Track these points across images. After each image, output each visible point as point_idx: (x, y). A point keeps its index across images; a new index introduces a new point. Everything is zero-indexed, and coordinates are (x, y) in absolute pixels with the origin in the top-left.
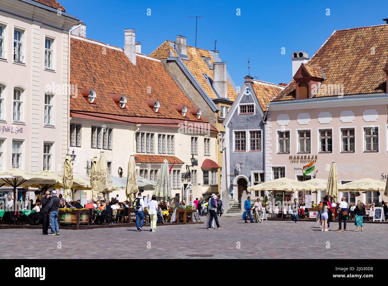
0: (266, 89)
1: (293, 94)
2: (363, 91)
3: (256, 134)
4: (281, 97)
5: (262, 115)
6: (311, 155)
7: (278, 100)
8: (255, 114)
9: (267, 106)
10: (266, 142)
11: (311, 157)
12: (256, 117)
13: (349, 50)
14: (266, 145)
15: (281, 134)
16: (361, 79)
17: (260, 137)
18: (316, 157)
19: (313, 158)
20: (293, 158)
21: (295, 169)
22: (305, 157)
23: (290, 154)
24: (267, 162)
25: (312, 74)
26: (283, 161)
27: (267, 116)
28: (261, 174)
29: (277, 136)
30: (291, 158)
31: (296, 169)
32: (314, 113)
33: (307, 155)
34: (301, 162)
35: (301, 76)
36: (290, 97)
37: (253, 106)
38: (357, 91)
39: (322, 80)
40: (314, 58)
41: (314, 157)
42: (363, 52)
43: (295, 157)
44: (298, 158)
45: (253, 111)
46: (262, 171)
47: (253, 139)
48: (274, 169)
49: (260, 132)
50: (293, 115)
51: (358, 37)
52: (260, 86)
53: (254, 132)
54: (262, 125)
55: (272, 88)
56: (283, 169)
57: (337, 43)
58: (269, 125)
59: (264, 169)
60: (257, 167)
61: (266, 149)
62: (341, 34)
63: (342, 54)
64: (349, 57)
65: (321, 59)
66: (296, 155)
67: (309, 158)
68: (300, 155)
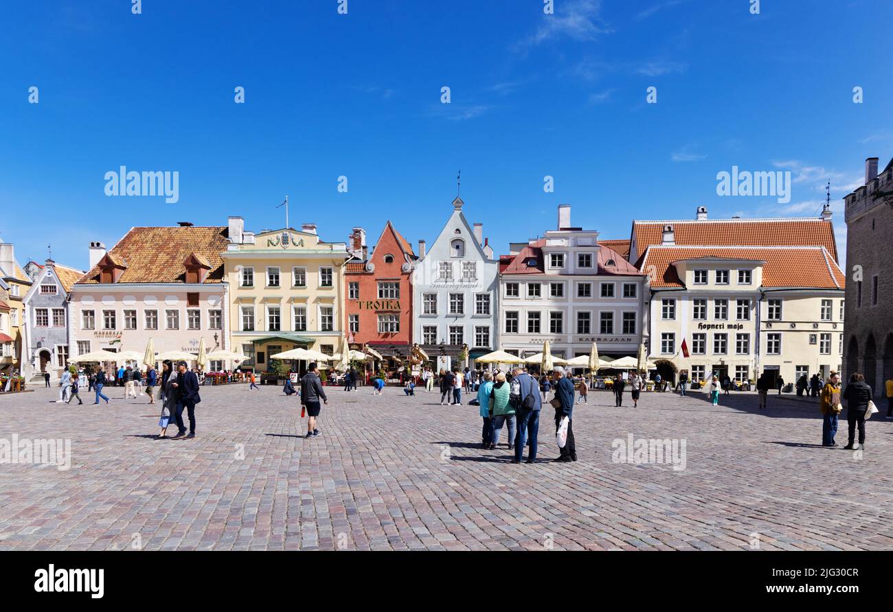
0: (67, 273)
1: (98, 278)
2: (165, 280)
3: (59, 312)
4: (85, 280)
5: (66, 295)
6: (116, 331)
7: (82, 283)
8: (57, 294)
9: (70, 288)
10: (70, 319)
11: (116, 333)
12: (59, 297)
13: (148, 245)
14: (70, 322)
15: (85, 313)
16: (162, 270)
17: (63, 314)
18: (121, 333)
19: (118, 334)
20: (98, 333)
21: (100, 342)
22: (110, 333)
23: (95, 330)
24: (70, 336)
25: (116, 263)
26: (88, 336)
27: (70, 297)
28: (65, 347)
29: (82, 314)
30: (96, 333)
31: (102, 343)
32: (119, 297)
33: (113, 331)
34: (106, 336)
35: (105, 264)
36: (94, 281)
37: (55, 287)
38: (159, 280)
39: (124, 268)
40: (115, 249)
42: (160, 248)
43: (100, 333)
44: (103, 333)
45: (55, 291)
46: (66, 345)
47: (56, 316)
48: (79, 343)
49: (63, 310)
50: (98, 297)
51: (155, 235)
52: (61, 269)
53: (57, 310)
54: (65, 304)
55: (71, 272)
56: (87, 343)
57: (136, 238)
58: (72, 305)
59: (68, 342)
60: (60, 341)
61: (70, 325)
62: (139, 230)
63: (142, 248)
64: (149, 251)
65: (122, 250)
66: (102, 332)
67: (114, 333)
68: (106, 331)
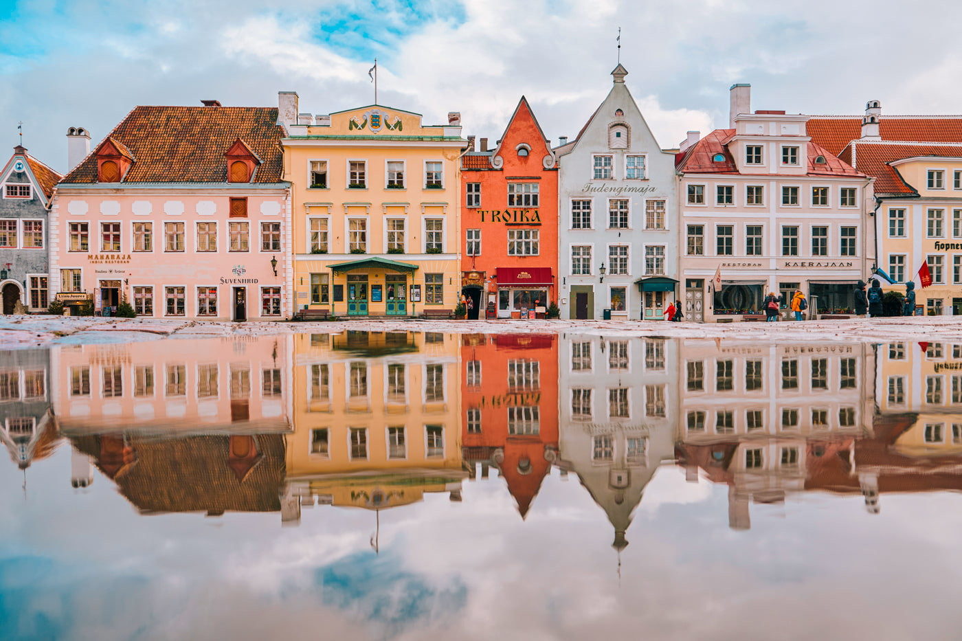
3: (33, 225)
4: (74, 178)
5: (45, 200)
6: (121, 254)
8: (31, 198)
10: (50, 236)
11: (121, 257)
12: (33, 202)
14: (50, 240)
15: (74, 226)
17: (41, 228)
18: (129, 256)
19: (124, 258)
20: (94, 257)
21: (96, 271)
22: (113, 256)
23: (90, 253)
24: (52, 262)
28: (42, 279)
29: (68, 228)
30: (90, 257)
31: (99, 272)
32: (125, 202)
33: (116, 254)
34: (106, 262)
35: (106, 153)
37: (28, 188)
38: (186, 178)
39: (130, 162)
41: (126, 257)
42: (180, 135)
43: (96, 256)
44: (102, 257)
45: (28, 194)
46: (43, 275)
47: (28, 231)
48: (64, 271)
49: (40, 223)
53: (30, 222)
54: (43, 213)
56: (76, 271)
57: (142, 120)
58: (54, 214)
59: (47, 272)
60: (35, 268)
61: (51, 245)
62: (145, 110)
63: (153, 133)
66: (99, 254)
67: (118, 256)
68: (105, 254)
